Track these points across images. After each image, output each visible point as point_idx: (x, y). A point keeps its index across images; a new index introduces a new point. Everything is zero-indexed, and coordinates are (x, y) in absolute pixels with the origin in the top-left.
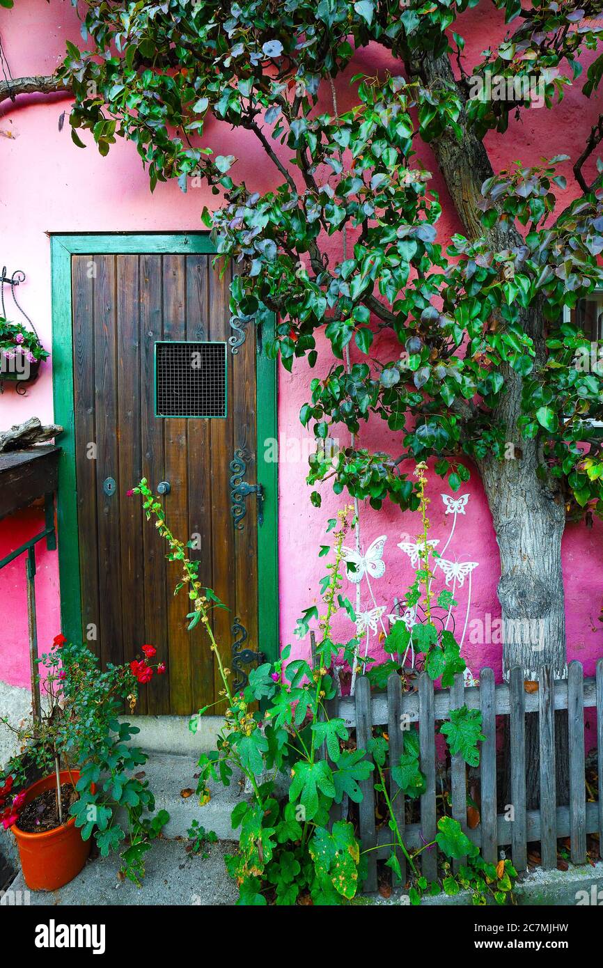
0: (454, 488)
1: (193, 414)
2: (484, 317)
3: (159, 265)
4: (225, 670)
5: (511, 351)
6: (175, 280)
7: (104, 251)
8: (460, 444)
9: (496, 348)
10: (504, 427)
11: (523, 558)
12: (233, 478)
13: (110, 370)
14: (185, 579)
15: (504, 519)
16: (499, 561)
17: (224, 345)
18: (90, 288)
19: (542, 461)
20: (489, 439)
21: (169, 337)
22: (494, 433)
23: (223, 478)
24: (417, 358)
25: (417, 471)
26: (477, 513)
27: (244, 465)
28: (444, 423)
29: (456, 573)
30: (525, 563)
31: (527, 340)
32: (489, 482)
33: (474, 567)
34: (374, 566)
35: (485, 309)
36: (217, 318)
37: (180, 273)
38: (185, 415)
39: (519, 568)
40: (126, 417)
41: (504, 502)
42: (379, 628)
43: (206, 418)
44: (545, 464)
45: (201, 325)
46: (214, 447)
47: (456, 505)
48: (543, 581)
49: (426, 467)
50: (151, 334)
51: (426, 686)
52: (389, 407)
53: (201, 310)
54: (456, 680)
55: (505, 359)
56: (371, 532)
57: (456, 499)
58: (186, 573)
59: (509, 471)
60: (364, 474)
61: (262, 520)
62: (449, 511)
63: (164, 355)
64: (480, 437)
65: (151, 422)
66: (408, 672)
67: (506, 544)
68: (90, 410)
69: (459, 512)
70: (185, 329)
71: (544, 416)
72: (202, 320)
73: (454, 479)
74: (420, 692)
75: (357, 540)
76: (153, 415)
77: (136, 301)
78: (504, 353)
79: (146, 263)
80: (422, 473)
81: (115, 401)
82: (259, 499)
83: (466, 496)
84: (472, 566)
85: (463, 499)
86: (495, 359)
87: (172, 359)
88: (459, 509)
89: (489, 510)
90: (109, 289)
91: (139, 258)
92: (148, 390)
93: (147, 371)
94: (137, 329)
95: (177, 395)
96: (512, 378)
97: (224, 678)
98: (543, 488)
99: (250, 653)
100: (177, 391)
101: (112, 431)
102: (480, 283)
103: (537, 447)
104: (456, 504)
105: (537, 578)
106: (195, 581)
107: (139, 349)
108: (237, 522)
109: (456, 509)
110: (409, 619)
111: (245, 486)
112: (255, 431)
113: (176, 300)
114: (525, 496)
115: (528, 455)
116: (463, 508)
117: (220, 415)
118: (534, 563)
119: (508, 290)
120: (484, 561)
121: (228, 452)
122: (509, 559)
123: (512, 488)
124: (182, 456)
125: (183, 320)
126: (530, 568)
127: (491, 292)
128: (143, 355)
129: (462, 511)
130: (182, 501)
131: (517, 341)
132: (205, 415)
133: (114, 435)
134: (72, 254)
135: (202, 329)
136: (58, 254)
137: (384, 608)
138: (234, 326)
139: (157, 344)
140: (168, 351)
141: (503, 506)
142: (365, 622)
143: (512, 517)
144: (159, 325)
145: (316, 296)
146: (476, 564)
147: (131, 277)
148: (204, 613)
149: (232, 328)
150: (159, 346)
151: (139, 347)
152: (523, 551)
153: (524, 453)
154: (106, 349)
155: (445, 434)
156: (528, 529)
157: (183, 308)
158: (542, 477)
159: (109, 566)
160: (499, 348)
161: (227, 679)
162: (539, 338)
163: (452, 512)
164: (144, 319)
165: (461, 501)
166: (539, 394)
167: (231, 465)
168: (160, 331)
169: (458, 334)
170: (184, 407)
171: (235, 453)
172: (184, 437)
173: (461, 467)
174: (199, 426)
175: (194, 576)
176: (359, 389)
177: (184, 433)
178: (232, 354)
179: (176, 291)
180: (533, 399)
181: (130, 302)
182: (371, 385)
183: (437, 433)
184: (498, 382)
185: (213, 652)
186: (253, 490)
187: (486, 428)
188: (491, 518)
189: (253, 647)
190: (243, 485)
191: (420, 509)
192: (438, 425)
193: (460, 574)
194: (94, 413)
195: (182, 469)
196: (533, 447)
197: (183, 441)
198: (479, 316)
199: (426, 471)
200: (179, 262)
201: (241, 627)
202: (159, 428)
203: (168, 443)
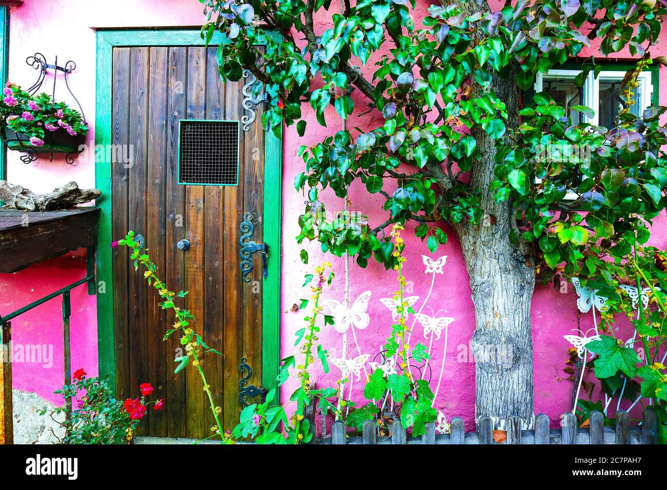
0: (431, 250)
1: (210, 183)
2: (458, 83)
3: (185, 55)
4: (217, 408)
5: (484, 114)
6: (198, 68)
7: (140, 44)
8: (439, 210)
9: (469, 112)
10: (479, 195)
11: (495, 315)
12: (243, 237)
13: (141, 143)
14: (177, 326)
15: (478, 279)
16: (474, 317)
17: (237, 123)
18: (127, 76)
19: (515, 227)
20: (465, 205)
21: (191, 116)
22: (470, 200)
23: (234, 237)
24: (392, 123)
25: (394, 231)
26: (455, 273)
27: (252, 227)
28: (419, 186)
29: (433, 327)
30: (497, 319)
31: (500, 105)
32: (466, 246)
33: (450, 322)
34: (359, 319)
35: (458, 75)
36: (232, 100)
37: (202, 62)
38: (204, 182)
39: (491, 324)
40: (153, 183)
41: (479, 263)
42: (362, 374)
43: (221, 186)
44: (517, 230)
45: (218, 106)
46: (227, 211)
47: (435, 266)
48: (513, 336)
49: (402, 228)
50: (176, 114)
51: (398, 433)
52: (367, 170)
53: (219, 94)
54: (427, 428)
55: (478, 122)
56: (361, 287)
57: (435, 260)
58: (178, 320)
59: (484, 235)
60: (340, 232)
61: (267, 275)
62: (428, 270)
63: (187, 131)
64: (457, 203)
65: (174, 189)
66: (387, 415)
67: (480, 302)
68: (125, 178)
69: (438, 272)
70: (205, 109)
71: (516, 178)
72: (219, 101)
73: (432, 242)
74: (393, 438)
75: (346, 294)
76: (176, 182)
77: (165, 85)
78: (476, 116)
79: (174, 54)
80: (398, 233)
81: (145, 169)
82: (264, 256)
83: (444, 258)
84: (448, 321)
85: (441, 260)
86: (468, 123)
87: (194, 135)
88: (438, 269)
89: (466, 271)
90: (143, 76)
91: (168, 50)
92: (172, 161)
93: (172, 145)
94: (165, 110)
95: (197, 166)
96: (488, 150)
97: (216, 416)
98: (515, 251)
99: (255, 389)
100: (197, 162)
101: (142, 195)
102: (453, 46)
103: (510, 214)
104: (435, 264)
105: (508, 334)
106: (186, 327)
107: (166, 127)
108: (245, 276)
109: (435, 269)
110: (389, 369)
111: (253, 245)
112: (262, 197)
113: (198, 85)
114: (498, 258)
115: (502, 222)
116: (441, 269)
117: (234, 183)
118: (505, 321)
119: (481, 52)
120: (461, 317)
121: (238, 215)
122: (483, 315)
123: (486, 251)
124: (200, 217)
125: (204, 101)
126: (501, 325)
127: (465, 59)
128: (169, 131)
129: (440, 271)
130: (199, 255)
131: (491, 105)
132: (220, 183)
133: (144, 198)
134: (113, 47)
135: (219, 110)
136: (102, 47)
137: (368, 356)
138: (246, 107)
139: (181, 122)
140: (191, 129)
141: (478, 267)
142: (350, 368)
143: (486, 278)
144: (183, 105)
145: (298, 63)
146: (452, 319)
147: (161, 66)
148: (196, 357)
149: (244, 109)
150: (183, 124)
151: (167, 124)
152: (496, 309)
153: (498, 219)
154: (139, 127)
155: (421, 198)
156: (500, 289)
157: (204, 92)
158: (514, 242)
159: (138, 310)
160: (472, 111)
161: (218, 417)
162: (513, 115)
163: (431, 271)
164: (172, 101)
165: (439, 262)
166: (511, 158)
167: (241, 227)
168: (183, 111)
169: (432, 97)
170: (203, 176)
171: (245, 216)
172: (202, 202)
173: (438, 231)
174: (215, 192)
175: (185, 323)
176: (340, 154)
177: (202, 198)
178: (244, 131)
179: (198, 76)
180: (506, 162)
181: (159, 88)
182: (350, 150)
183: (414, 197)
184: (471, 146)
185: (205, 392)
186: (259, 248)
187: (463, 196)
188: (468, 278)
189: (256, 384)
190: (251, 244)
191: (396, 267)
192: (415, 190)
193: (438, 328)
194: (128, 180)
195: (200, 230)
196: (506, 215)
197: (201, 205)
198: (453, 82)
199: (401, 232)
200: (201, 53)
201: (246, 366)
202: (181, 193)
203: (188, 206)
